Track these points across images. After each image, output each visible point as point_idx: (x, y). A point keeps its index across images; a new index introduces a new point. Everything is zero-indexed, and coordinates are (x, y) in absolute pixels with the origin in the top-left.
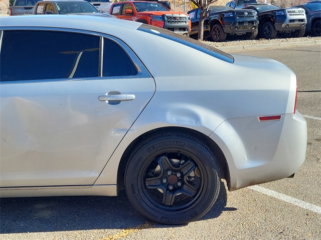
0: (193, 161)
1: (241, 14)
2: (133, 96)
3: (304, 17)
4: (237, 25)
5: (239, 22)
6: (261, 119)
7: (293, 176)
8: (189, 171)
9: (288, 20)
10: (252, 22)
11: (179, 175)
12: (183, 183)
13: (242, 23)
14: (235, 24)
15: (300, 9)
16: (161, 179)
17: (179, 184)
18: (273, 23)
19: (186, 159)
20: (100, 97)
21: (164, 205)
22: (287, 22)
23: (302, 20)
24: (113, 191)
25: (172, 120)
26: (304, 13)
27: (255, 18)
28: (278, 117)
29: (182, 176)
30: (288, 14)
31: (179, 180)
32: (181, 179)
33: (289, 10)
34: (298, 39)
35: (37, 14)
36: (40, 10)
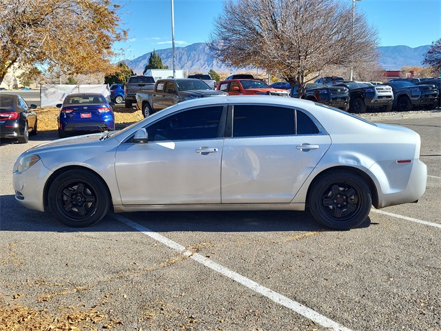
0: (353, 188)
1: (334, 91)
2: (318, 147)
3: (391, 94)
4: (331, 100)
5: (333, 99)
6: (398, 162)
7: (416, 201)
8: (351, 196)
9: (376, 96)
10: (344, 98)
11: (345, 197)
12: (347, 203)
13: (336, 98)
14: (329, 100)
15: (388, 87)
16: (333, 200)
17: (345, 203)
18: (363, 99)
19: (349, 187)
20: (297, 147)
21: (334, 217)
22: (376, 98)
23: (390, 97)
24: (302, 207)
25: (342, 162)
26: (391, 90)
27: (347, 95)
28: (410, 161)
29: (347, 198)
30: (377, 91)
31: (344, 201)
32: (346, 200)
33: (378, 87)
34: (386, 113)
35: (156, 90)
36: (160, 87)
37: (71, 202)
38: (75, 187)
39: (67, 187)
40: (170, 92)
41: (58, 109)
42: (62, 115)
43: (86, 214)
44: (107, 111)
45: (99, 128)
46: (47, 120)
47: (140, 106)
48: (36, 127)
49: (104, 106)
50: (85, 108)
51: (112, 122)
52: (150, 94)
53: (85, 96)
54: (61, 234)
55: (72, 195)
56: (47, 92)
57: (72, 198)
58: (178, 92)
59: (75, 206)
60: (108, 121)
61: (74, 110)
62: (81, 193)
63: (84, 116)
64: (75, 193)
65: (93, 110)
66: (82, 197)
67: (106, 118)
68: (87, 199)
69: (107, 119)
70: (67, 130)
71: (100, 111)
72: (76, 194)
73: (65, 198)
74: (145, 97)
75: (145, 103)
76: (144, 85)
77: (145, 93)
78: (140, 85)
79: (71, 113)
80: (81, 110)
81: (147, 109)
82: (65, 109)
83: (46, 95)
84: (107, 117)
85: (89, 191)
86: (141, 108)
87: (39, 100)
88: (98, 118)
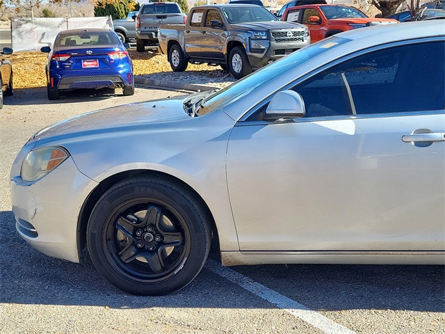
35: (191, 24)
36: (197, 18)
37: (134, 244)
38: (142, 214)
39: (125, 214)
40: (214, 25)
41: (46, 54)
42: (52, 64)
43: (163, 269)
44: (122, 56)
45: (110, 83)
46: (23, 72)
47: (165, 48)
48: (11, 82)
49: (117, 49)
50: (89, 52)
51: (129, 74)
52: (179, 30)
53: (85, 34)
54: (118, 312)
55: (136, 229)
56: (20, 29)
57: (134, 235)
58: (228, 26)
59: (141, 251)
60: (124, 73)
61: (72, 56)
62: (153, 226)
63: (88, 64)
64: (140, 226)
65: (101, 55)
66: (156, 233)
67: (120, 69)
68: (166, 240)
69: (122, 69)
70: (61, 87)
71: (112, 57)
72: (143, 229)
73: (121, 235)
74: (171, 34)
75: (173, 44)
76: (165, 17)
77: (171, 28)
78: (159, 17)
79: (67, 61)
80: (82, 55)
81: (175, 54)
82: (57, 54)
83: (20, 34)
84: (121, 66)
85: (167, 221)
86: (165, 51)
87: (9, 42)
88: (108, 67)
